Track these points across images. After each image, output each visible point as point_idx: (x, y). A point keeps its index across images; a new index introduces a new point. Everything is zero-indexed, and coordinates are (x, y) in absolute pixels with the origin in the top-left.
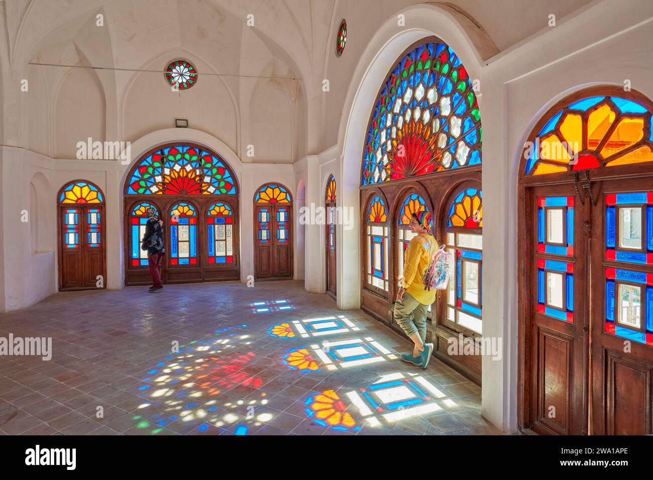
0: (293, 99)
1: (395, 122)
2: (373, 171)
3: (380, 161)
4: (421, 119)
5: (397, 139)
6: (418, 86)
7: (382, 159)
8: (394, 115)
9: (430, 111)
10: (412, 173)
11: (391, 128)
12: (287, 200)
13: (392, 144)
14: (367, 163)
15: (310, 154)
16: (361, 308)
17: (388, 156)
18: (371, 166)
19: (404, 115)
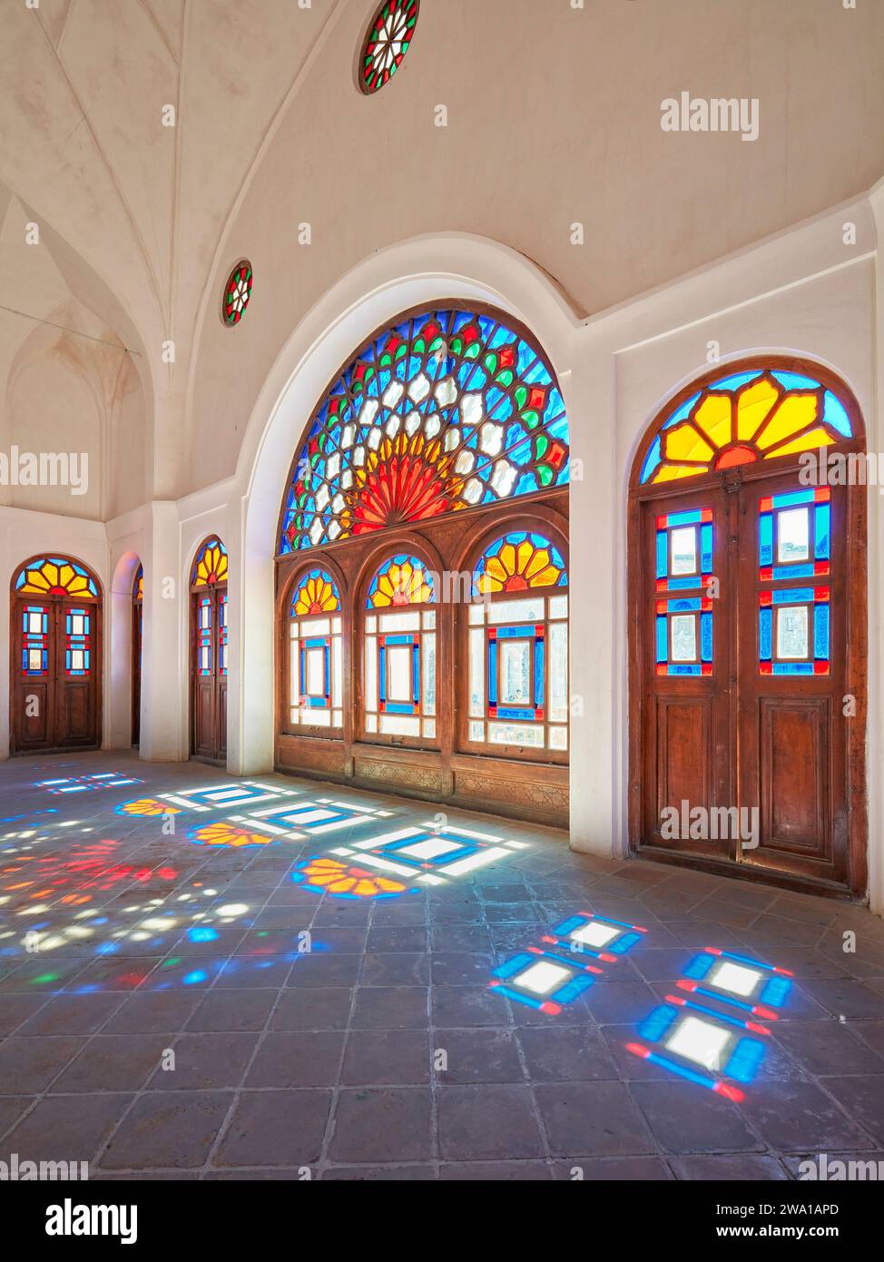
0: (109, 397)
1: (361, 439)
2: (306, 526)
3: (326, 508)
4: (421, 431)
5: (365, 468)
6: (415, 377)
7: (330, 503)
8: (361, 427)
9: (441, 417)
10: (400, 519)
11: (352, 450)
12: (91, 592)
13: (355, 476)
14: (292, 514)
15: (157, 499)
16: (277, 769)
17: (345, 497)
18: (303, 518)
19: (383, 427)
